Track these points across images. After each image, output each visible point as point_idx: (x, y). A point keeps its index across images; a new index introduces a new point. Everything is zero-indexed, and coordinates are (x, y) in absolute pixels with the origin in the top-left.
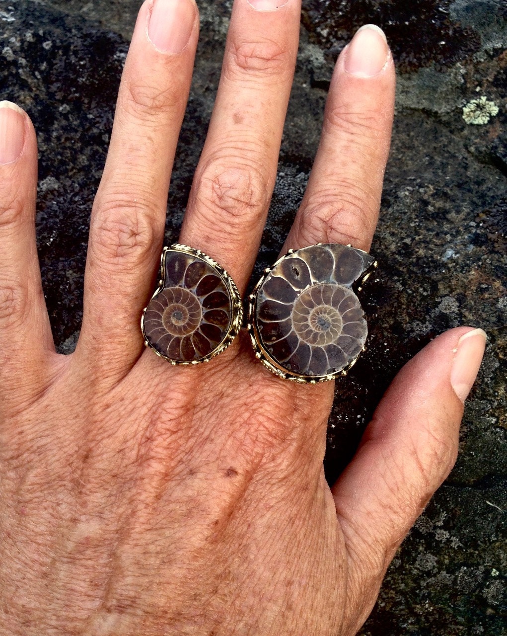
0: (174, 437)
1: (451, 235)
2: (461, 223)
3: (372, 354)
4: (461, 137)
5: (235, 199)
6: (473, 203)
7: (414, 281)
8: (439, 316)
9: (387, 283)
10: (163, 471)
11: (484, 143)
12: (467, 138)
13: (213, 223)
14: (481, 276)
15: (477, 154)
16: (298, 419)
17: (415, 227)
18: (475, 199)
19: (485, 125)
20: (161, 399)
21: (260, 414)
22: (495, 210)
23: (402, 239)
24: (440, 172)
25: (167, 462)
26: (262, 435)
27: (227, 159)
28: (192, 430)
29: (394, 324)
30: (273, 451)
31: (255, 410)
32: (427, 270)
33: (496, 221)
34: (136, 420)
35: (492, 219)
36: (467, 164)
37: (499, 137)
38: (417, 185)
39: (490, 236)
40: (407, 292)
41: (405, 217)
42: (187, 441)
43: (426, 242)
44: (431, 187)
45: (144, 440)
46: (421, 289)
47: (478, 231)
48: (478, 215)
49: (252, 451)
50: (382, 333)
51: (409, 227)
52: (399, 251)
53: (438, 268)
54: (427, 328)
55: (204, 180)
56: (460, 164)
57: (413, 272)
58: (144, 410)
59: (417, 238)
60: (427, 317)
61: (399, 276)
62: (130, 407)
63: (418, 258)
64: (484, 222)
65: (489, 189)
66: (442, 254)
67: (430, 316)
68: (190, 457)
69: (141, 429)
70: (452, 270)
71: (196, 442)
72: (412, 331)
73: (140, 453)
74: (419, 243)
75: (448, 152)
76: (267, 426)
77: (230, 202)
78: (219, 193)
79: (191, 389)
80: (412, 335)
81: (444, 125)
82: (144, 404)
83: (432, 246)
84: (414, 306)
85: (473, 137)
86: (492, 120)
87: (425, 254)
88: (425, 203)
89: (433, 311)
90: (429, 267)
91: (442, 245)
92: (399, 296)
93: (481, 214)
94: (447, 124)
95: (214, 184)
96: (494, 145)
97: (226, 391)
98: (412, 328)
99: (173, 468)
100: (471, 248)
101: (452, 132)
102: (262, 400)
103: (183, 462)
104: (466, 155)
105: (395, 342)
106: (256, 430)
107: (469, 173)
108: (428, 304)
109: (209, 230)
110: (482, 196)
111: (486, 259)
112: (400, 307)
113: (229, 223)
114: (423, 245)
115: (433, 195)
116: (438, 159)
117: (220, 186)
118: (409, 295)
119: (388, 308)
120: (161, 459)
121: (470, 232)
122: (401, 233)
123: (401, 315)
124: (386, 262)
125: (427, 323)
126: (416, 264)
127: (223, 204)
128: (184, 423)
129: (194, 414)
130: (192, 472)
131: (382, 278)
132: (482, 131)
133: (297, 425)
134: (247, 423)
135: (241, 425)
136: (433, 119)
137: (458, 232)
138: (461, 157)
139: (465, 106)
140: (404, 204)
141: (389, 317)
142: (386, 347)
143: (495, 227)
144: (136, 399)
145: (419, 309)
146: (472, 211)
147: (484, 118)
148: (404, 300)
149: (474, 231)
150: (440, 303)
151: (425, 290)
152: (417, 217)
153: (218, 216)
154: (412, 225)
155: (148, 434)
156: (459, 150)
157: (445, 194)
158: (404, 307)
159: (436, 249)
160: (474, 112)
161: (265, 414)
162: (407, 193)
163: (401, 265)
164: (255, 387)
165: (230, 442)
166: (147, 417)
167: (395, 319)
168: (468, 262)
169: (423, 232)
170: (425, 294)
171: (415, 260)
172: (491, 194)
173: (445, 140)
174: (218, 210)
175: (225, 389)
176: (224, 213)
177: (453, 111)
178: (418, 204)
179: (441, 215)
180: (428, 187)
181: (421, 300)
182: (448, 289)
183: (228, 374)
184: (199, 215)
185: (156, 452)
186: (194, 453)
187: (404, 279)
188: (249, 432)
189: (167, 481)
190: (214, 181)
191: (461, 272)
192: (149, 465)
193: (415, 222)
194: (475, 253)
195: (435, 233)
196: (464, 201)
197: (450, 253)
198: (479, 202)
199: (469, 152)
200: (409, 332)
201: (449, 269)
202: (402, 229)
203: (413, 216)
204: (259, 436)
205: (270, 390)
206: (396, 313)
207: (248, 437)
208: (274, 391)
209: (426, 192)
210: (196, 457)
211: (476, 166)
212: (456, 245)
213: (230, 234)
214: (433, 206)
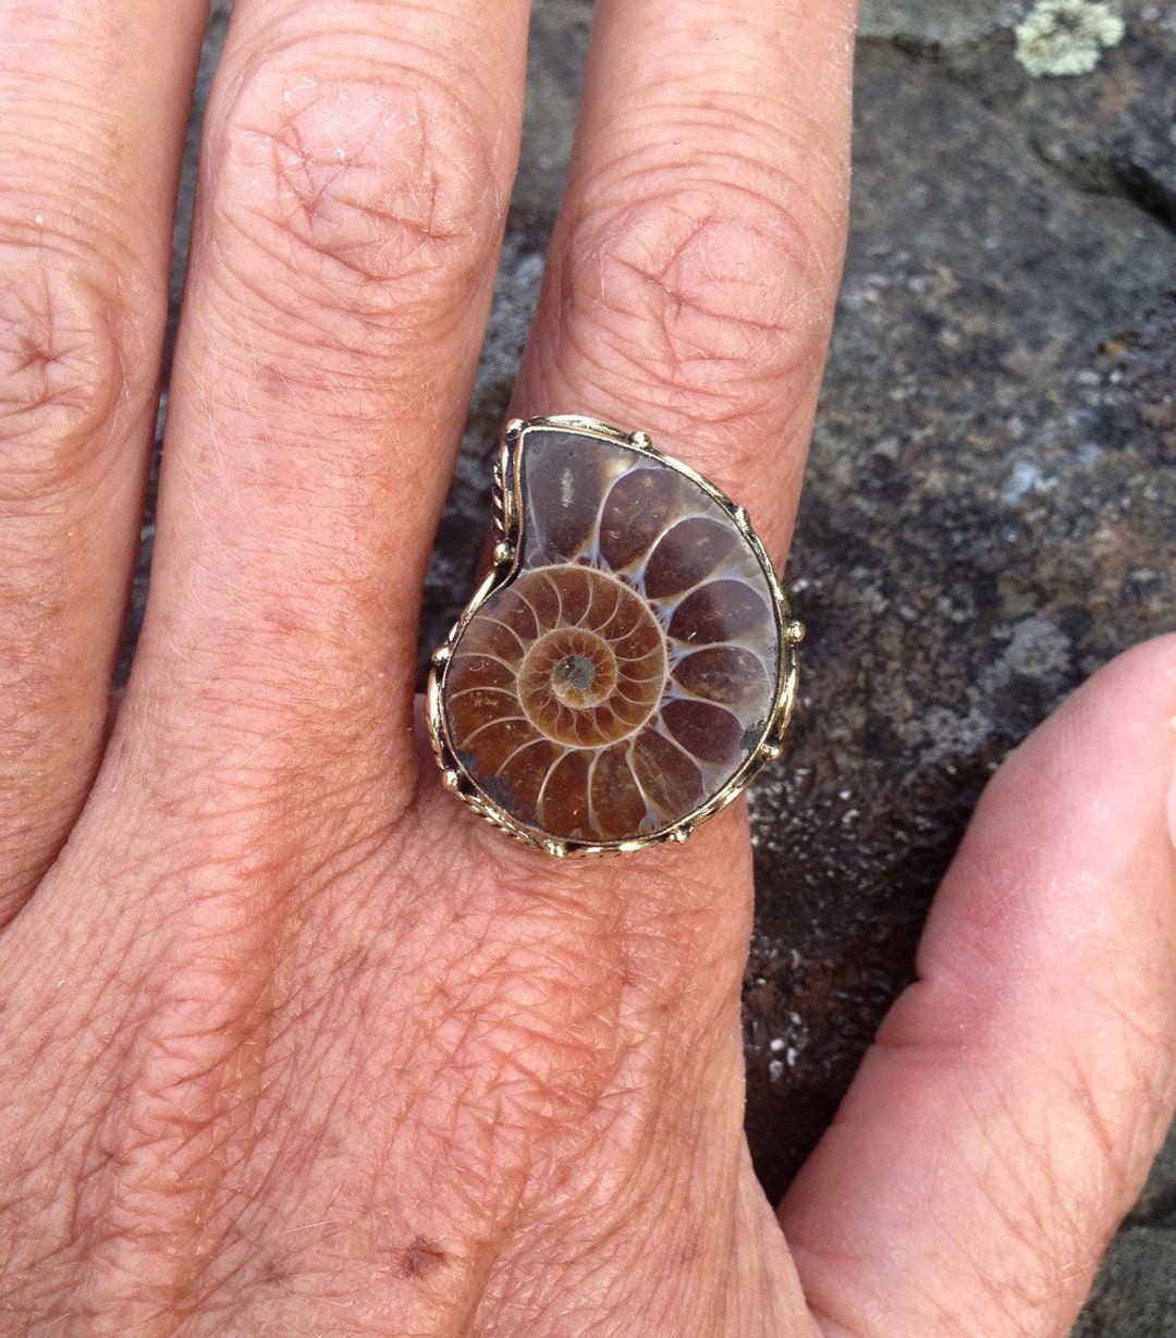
0: (199, 1144)
1: (1026, 418)
2: (1049, 380)
3: (803, 831)
4: (1019, 118)
5: (368, 211)
6: (1077, 314)
7: (920, 577)
8: (1009, 689)
9: (832, 591)
10: (168, 1280)
11: (1089, 129)
12: (1036, 120)
13: (291, 313)
14: (1132, 543)
15: (1070, 165)
16: (639, 1014)
17: (907, 402)
18: (1082, 303)
19: (1087, 75)
20: (144, 1001)
21: (499, 1024)
22: (1151, 329)
23: (870, 442)
24: (965, 229)
25: (180, 1246)
26: (516, 1102)
27: (325, 45)
28: (265, 1108)
29: (868, 723)
30: (561, 1151)
31: (481, 1010)
32: (958, 538)
33: (1159, 363)
34: (58, 1086)
35: (1145, 356)
36: (1042, 199)
37: (1133, 109)
38: (901, 267)
39: (1149, 411)
40: (901, 618)
41: (872, 372)
42: (248, 1154)
43: (947, 449)
44: (945, 273)
45: (93, 1160)
46: (945, 604)
47: (1110, 400)
48: (1102, 349)
49: (488, 1165)
50: (831, 757)
51: (889, 402)
52: (864, 484)
53: (994, 529)
54: (973, 731)
55: (238, 138)
56: (1021, 200)
57: (914, 549)
58: (87, 1045)
59: (917, 436)
60: (973, 693)
61: (871, 565)
62: (32, 1036)
63: (928, 502)
64: (1123, 367)
65: (1119, 271)
66: (1002, 480)
67: (982, 690)
68: (262, 1216)
69: (78, 1119)
70: (1039, 531)
71: (280, 1153)
72: (929, 743)
73: (82, 1213)
74: (925, 451)
75: (984, 165)
76: (531, 1067)
77: (352, 225)
78: (305, 189)
79: (253, 953)
80: (929, 757)
81: (963, 83)
82: (86, 1022)
83: (966, 459)
84: (927, 659)
85: (1054, 116)
86: (1107, 58)
87: (948, 485)
88: (932, 323)
89: (989, 670)
90: (965, 528)
91: (999, 453)
92: (875, 632)
93: (1111, 345)
94: (972, 80)
95: (282, 151)
96: (1121, 132)
97: (373, 943)
98: (926, 734)
99: (204, 1263)
100: (1092, 455)
101: (988, 103)
102: (502, 970)
103: (240, 1236)
104: (1040, 171)
105: (875, 785)
106: (493, 1087)
107: (1053, 226)
108: (971, 652)
109: (277, 343)
110: (1102, 293)
111: (1141, 487)
112: (880, 667)
113: (354, 311)
114: (937, 457)
115: (952, 297)
116: (956, 191)
117: (306, 157)
118: (908, 625)
119: (844, 675)
120: (155, 1234)
121: (1083, 404)
122: (865, 423)
123: (887, 693)
124: (824, 522)
125: (974, 713)
126: (924, 522)
127: (324, 232)
128: (235, 1083)
129: (268, 1044)
130: (274, 1274)
131: (817, 576)
132: (1081, 92)
133: (638, 1038)
134: (454, 1063)
135: (437, 1074)
136: (925, 67)
137: (1046, 409)
138: (1022, 179)
139: (1020, 20)
140: (865, 334)
141: (848, 702)
142: (846, 806)
143: (1162, 382)
144: (50, 1003)
145: (944, 669)
146: (1080, 339)
147: (1080, 54)
148: (892, 643)
149: (1094, 398)
150: (1007, 643)
151: (958, 604)
152: (911, 368)
153: (307, 284)
154: (898, 395)
155: (106, 1139)
156: (1016, 159)
157: (990, 293)
158: (894, 665)
159: (982, 468)
160: (1048, 36)
161: (518, 1021)
162: (872, 296)
163: (873, 526)
164: (475, 923)
165: (403, 1143)
166: (99, 1073)
167: (870, 710)
168: (1087, 502)
169: (936, 414)
170: (959, 616)
171: (916, 509)
172: (1126, 284)
173: (969, 129)
174: (306, 257)
175: (371, 934)
176: (331, 269)
177: (987, 38)
178: (909, 329)
179: (985, 358)
180: (934, 273)
181: (947, 640)
182: (1032, 596)
183: (379, 878)
184: (231, 281)
185: (137, 1211)
186: (276, 1195)
187: (886, 575)
188: (470, 1097)
189: (184, 1315)
190: (280, 139)
191: (1068, 534)
192: (113, 1263)
193: (907, 386)
194: (1105, 470)
195: (968, 416)
196: (1048, 309)
197: (1026, 476)
198: (1096, 311)
199: (1047, 161)
200: (917, 749)
201: (1028, 531)
202: (867, 409)
203: (899, 367)
204: (508, 1108)
205: (526, 929)
206: (869, 691)
207: (465, 1117)
208: (544, 930)
209: (929, 290)
210: (287, 1210)
211: (1072, 201)
212: (1042, 449)
213: (358, 353)
214: (958, 329)
